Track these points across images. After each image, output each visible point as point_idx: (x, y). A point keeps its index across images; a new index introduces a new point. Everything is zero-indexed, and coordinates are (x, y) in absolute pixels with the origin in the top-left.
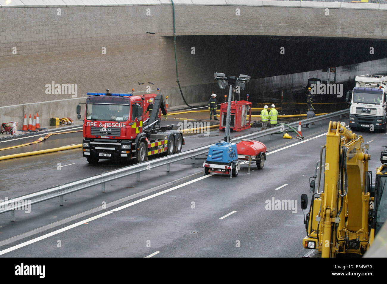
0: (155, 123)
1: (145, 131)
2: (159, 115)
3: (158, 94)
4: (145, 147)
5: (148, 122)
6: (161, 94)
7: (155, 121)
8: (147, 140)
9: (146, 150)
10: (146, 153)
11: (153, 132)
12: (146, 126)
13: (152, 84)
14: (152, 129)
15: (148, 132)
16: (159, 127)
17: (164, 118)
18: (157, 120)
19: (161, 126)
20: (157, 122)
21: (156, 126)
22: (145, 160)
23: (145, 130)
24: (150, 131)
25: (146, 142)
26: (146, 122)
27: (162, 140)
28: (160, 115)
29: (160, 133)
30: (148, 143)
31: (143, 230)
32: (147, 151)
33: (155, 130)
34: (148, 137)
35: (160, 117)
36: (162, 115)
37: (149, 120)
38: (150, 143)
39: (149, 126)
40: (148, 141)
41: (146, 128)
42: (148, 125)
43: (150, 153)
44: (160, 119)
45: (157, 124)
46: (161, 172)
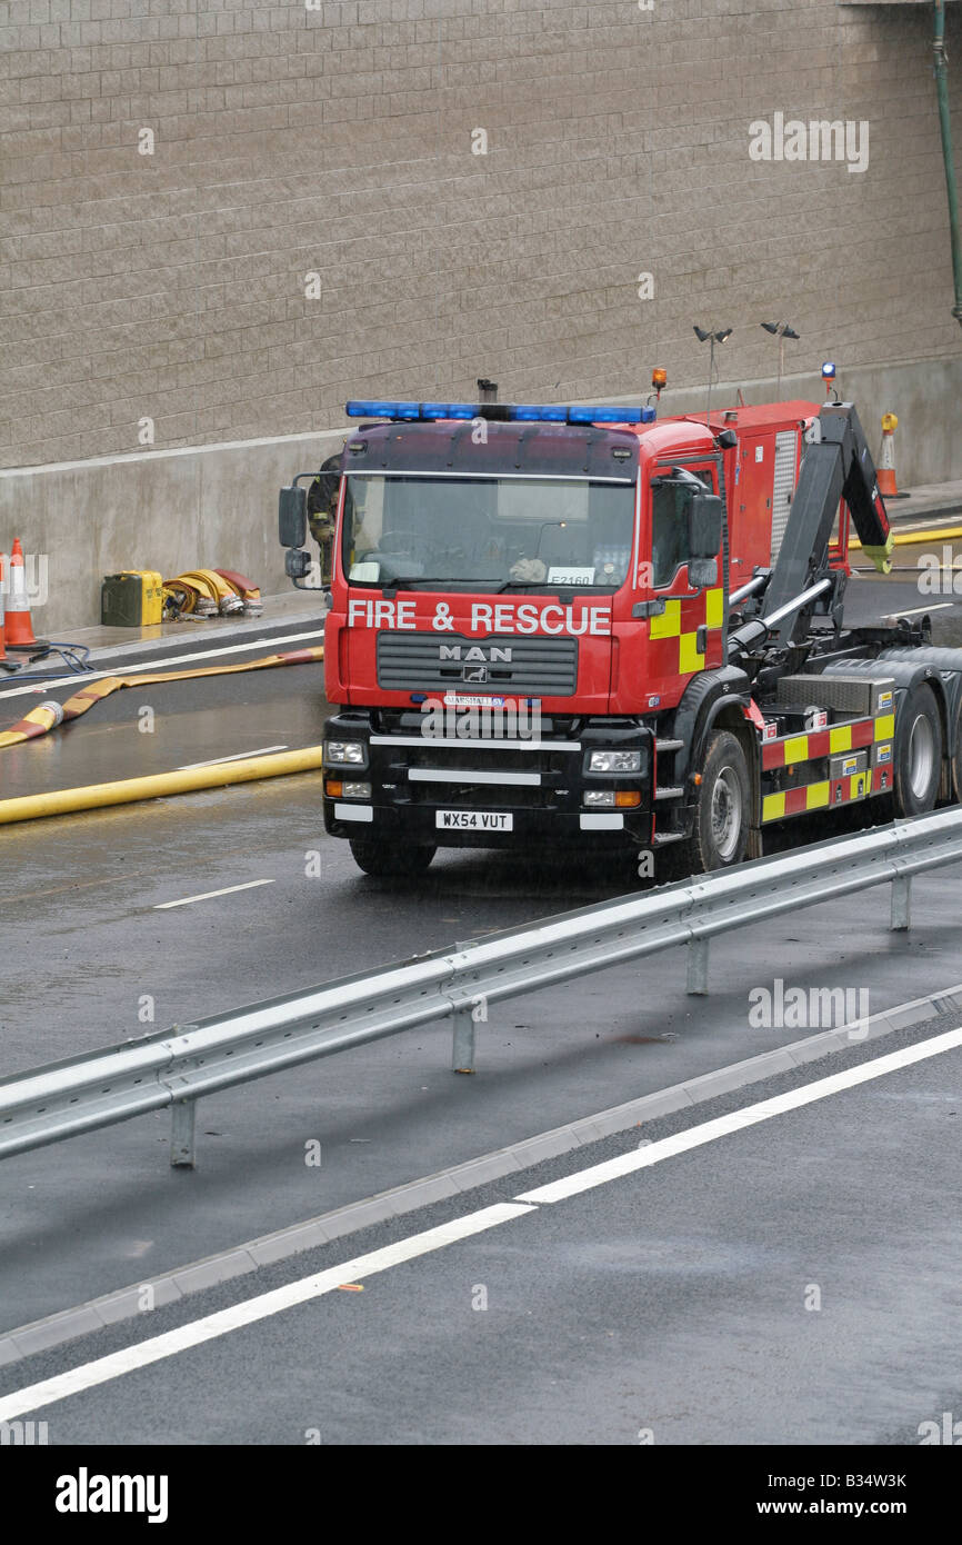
0: (810, 604)
1: (744, 655)
2: (833, 542)
3: (829, 405)
4: (742, 763)
5: (758, 592)
6: (847, 405)
7: (812, 584)
8: (755, 715)
9: (753, 786)
10: (753, 807)
11: (798, 661)
12: (746, 620)
13: (788, 334)
14: (792, 644)
15: (763, 664)
16: (837, 628)
17: (870, 564)
18: (824, 584)
19: (852, 622)
20: (825, 596)
21: (816, 623)
22: (743, 857)
23: (744, 647)
24: (776, 657)
25: (748, 733)
26: (746, 596)
27: (858, 715)
28: (842, 548)
29: (844, 671)
30: (766, 740)
31: (736, 1334)
32: (753, 793)
33: (807, 651)
34: (764, 692)
35: (842, 559)
36: (854, 541)
37: (767, 579)
38: (774, 739)
39: (769, 621)
40: (760, 722)
41: (747, 632)
42: (759, 613)
43: (775, 807)
44: (839, 572)
45: (819, 607)
46: (853, 931)
